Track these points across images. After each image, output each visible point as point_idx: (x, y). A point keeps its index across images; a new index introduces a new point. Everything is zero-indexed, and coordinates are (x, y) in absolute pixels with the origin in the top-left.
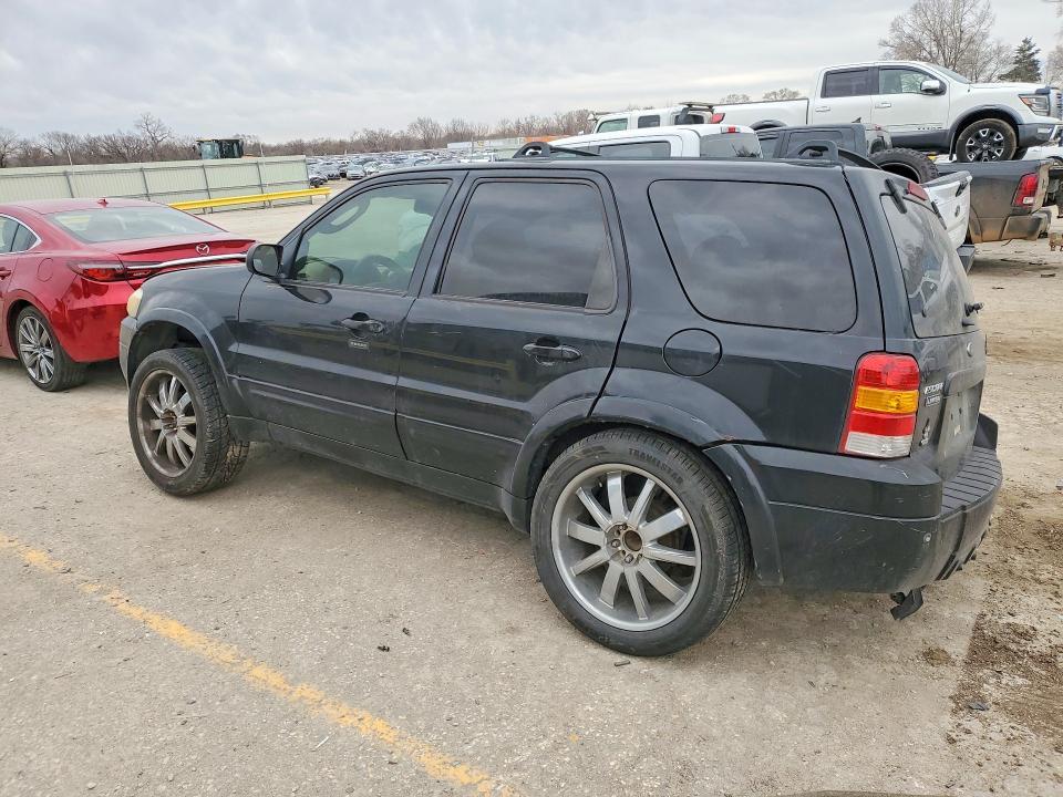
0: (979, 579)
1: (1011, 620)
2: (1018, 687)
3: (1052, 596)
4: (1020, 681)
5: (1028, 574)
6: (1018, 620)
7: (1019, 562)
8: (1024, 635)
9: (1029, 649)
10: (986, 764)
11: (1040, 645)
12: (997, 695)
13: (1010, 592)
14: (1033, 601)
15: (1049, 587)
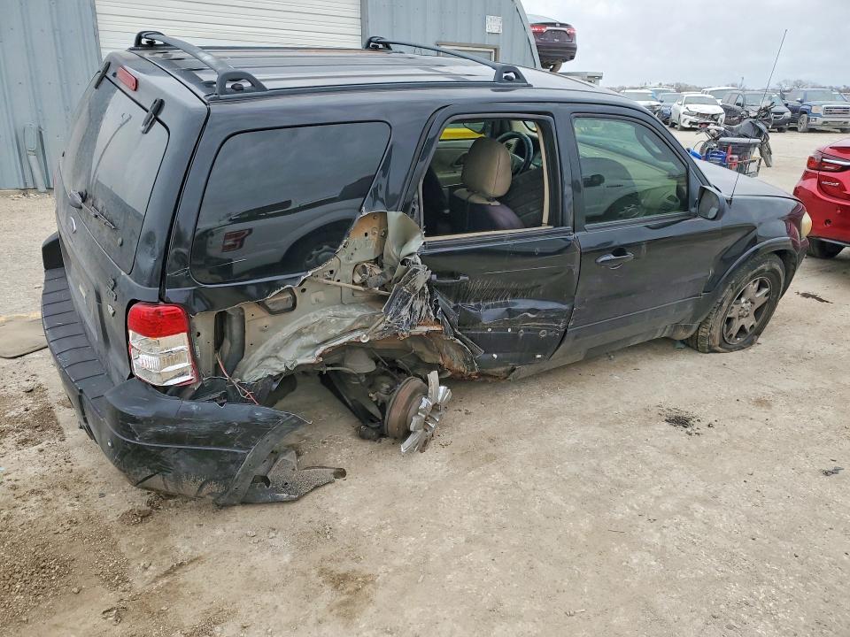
0: (86, 466)
1: (40, 446)
2: (11, 409)
3: (18, 483)
4: (13, 413)
5: (49, 495)
6: (34, 450)
7: (66, 506)
8: (25, 442)
9: (17, 435)
10: (11, 374)
11: (10, 441)
12: (22, 401)
13: (54, 468)
14: (31, 471)
15: (22, 492)
